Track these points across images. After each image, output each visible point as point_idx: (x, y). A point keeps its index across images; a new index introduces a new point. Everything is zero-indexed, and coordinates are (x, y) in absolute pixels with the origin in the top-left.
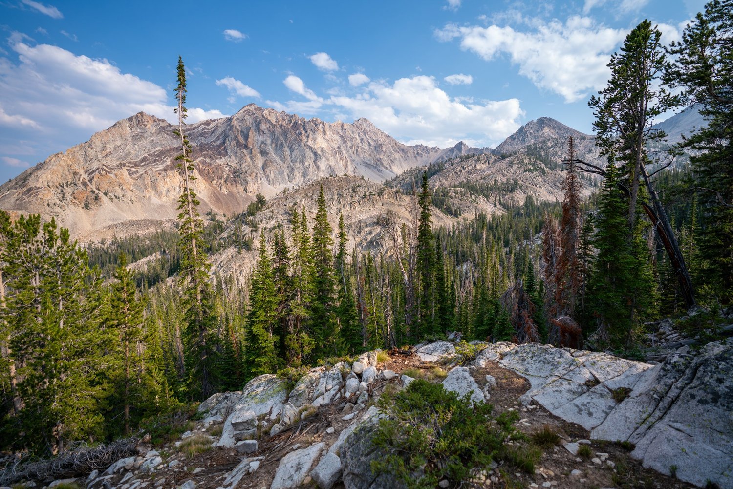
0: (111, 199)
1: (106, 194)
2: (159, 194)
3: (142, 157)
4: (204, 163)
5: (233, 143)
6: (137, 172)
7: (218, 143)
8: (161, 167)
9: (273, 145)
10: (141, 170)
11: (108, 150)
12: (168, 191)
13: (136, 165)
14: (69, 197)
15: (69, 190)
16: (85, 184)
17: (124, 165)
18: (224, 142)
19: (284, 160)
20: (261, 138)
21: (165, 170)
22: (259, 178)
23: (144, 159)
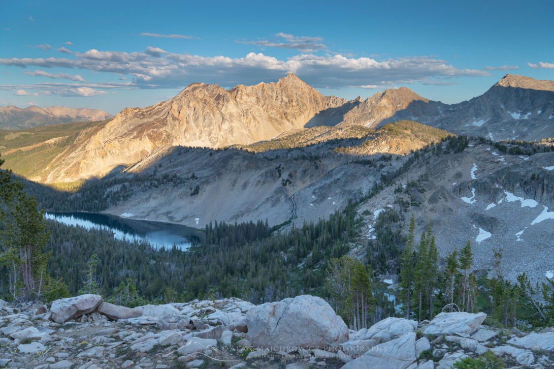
0: (111, 154)
1: (109, 152)
2: (129, 151)
3: (124, 132)
4: (153, 132)
5: (171, 118)
6: (122, 140)
7: (164, 117)
8: (132, 137)
9: (194, 117)
10: (123, 139)
11: (111, 132)
12: (133, 149)
13: (121, 137)
14: (98, 154)
15: (97, 151)
16: (103, 148)
17: (117, 138)
18: (167, 117)
19: (197, 126)
20: (189, 112)
21: (134, 138)
22: (181, 138)
23: (125, 134)
